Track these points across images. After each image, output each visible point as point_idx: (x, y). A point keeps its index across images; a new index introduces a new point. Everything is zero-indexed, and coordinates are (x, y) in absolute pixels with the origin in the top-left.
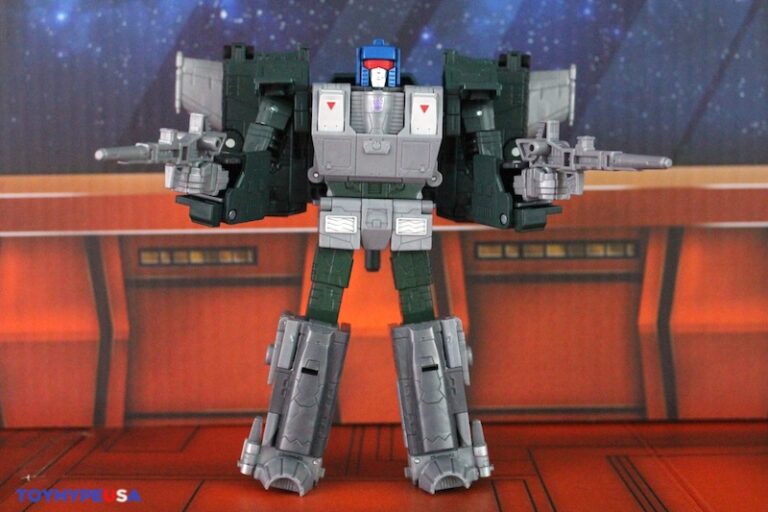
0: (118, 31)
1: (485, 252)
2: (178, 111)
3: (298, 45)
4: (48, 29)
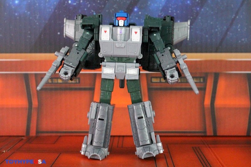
0: (35, 7)
1: (154, 80)
2: (65, 37)
3: (94, 12)
4: (12, 6)
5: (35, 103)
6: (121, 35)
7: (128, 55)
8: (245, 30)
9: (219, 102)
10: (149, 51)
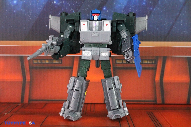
0: (29, 6)
1: (118, 62)
2: (50, 29)
3: (73, 10)
4: (12, 5)
5: (28, 78)
6: (96, 27)
7: (102, 42)
8: (186, 25)
9: (166, 79)
10: (117, 39)
